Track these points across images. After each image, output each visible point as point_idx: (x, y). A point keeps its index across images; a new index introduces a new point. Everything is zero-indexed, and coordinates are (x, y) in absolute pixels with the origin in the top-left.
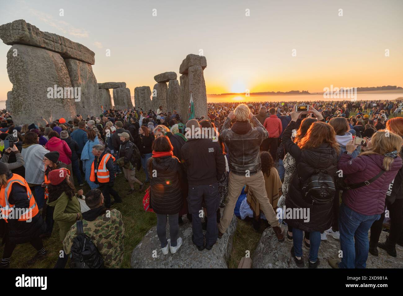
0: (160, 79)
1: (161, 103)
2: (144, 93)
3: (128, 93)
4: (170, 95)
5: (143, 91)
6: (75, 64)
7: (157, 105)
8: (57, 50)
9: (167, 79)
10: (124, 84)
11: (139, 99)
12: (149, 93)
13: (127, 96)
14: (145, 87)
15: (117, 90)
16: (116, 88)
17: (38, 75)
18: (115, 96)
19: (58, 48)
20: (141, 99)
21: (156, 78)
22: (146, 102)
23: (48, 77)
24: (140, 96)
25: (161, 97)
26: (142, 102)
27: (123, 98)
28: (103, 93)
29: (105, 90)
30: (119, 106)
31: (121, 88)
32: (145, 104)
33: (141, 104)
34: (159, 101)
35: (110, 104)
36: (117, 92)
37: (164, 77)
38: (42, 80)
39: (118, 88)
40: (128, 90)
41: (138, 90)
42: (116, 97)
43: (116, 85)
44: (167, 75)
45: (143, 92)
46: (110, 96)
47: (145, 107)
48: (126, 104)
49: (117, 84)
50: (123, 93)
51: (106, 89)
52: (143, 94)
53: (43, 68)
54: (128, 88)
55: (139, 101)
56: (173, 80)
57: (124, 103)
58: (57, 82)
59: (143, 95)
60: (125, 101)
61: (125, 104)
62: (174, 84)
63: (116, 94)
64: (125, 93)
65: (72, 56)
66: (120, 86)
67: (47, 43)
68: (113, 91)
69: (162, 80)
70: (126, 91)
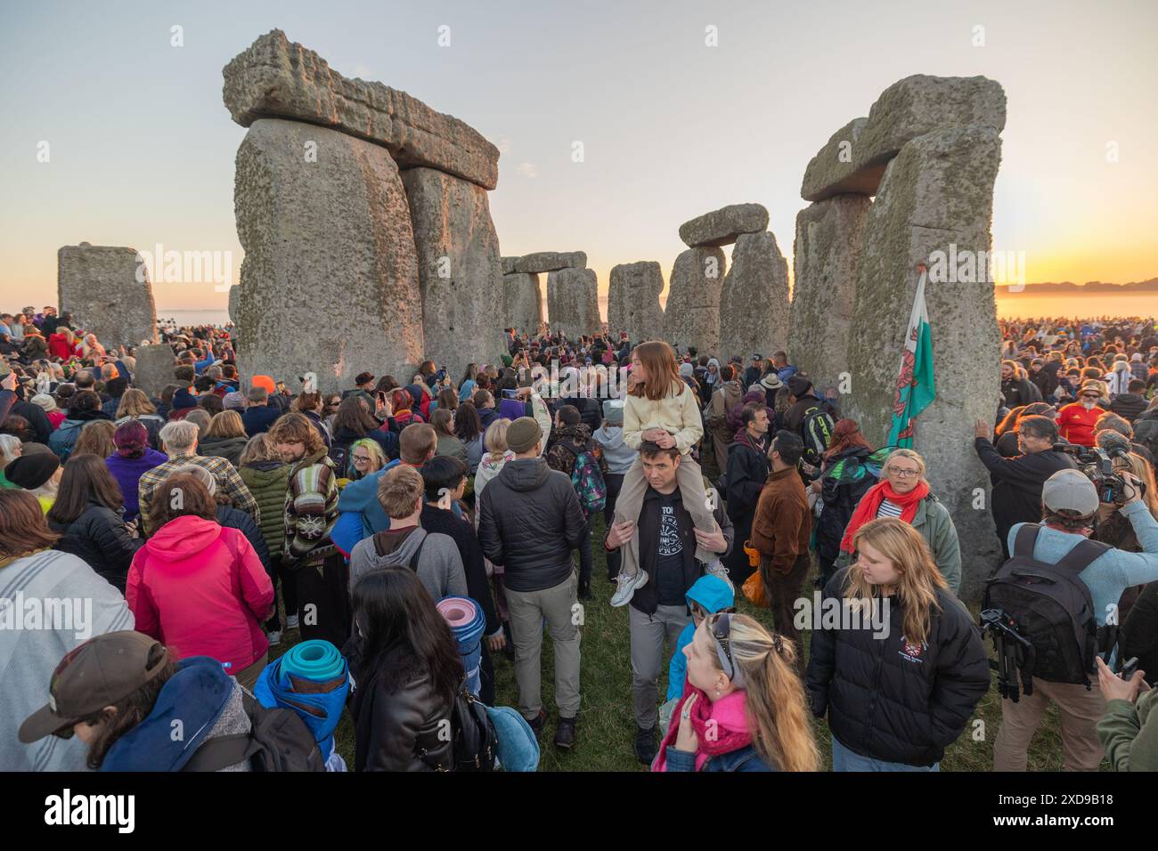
0: (701, 232)
1: (698, 319)
2: (642, 284)
3: (590, 285)
4: (739, 290)
5: (636, 278)
6: (436, 185)
7: (683, 327)
8: (378, 136)
9: (730, 231)
10: (581, 257)
11: (622, 303)
12: (657, 284)
13: (587, 293)
14: (645, 263)
15: (558, 276)
16: (558, 270)
17: (310, 218)
18: (552, 293)
19: (383, 126)
20: (628, 305)
21: (686, 231)
22: (645, 313)
23: (340, 223)
24: (627, 294)
25: (701, 296)
26: (632, 314)
27: (575, 300)
28: (521, 284)
29: (527, 275)
30: (561, 324)
31: (571, 270)
32: (640, 319)
33: (628, 318)
34: (693, 311)
35: (537, 317)
36: (560, 282)
37: (716, 225)
38: (321, 235)
39: (561, 272)
40: (592, 276)
41: (620, 274)
42: (555, 298)
43: (558, 260)
44: (730, 216)
45: (635, 281)
46: (538, 293)
47: (640, 330)
48: (582, 319)
49: (560, 258)
50: (575, 285)
51: (530, 273)
52: (635, 286)
53: (329, 194)
54: (591, 270)
55: (622, 309)
56: (753, 236)
57: (576, 316)
58: (369, 242)
59: (634, 291)
60: (581, 310)
61: (578, 318)
62: (758, 248)
63: (555, 289)
64: (582, 286)
65: (427, 156)
66: (570, 264)
67: (348, 112)
68: (549, 279)
69: (709, 237)
70: (585, 278)
